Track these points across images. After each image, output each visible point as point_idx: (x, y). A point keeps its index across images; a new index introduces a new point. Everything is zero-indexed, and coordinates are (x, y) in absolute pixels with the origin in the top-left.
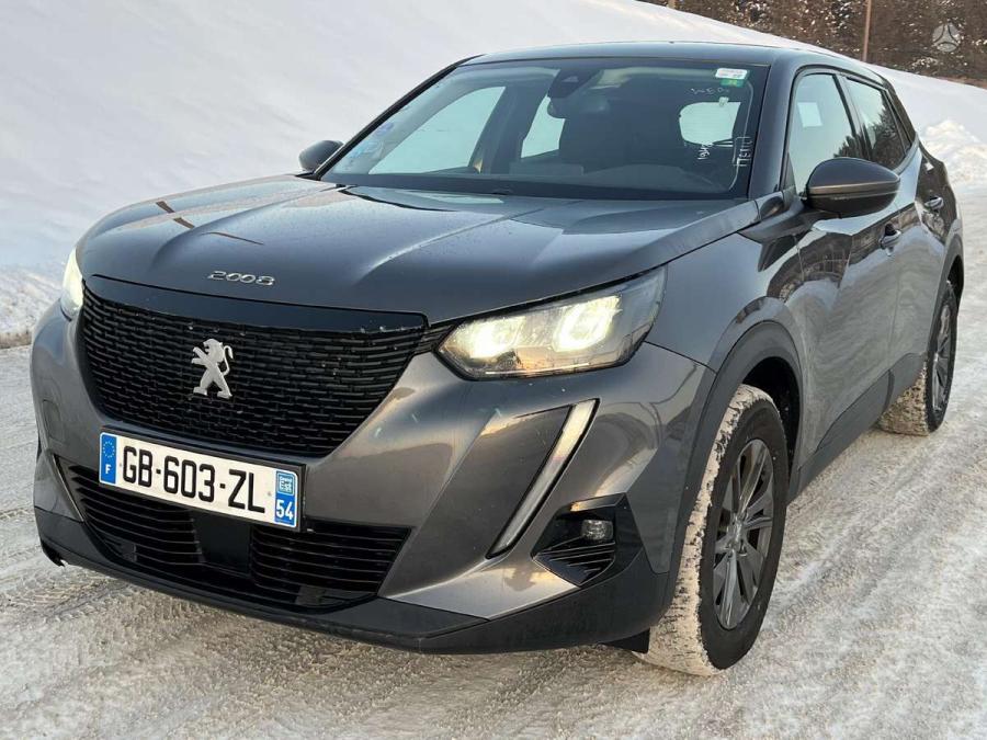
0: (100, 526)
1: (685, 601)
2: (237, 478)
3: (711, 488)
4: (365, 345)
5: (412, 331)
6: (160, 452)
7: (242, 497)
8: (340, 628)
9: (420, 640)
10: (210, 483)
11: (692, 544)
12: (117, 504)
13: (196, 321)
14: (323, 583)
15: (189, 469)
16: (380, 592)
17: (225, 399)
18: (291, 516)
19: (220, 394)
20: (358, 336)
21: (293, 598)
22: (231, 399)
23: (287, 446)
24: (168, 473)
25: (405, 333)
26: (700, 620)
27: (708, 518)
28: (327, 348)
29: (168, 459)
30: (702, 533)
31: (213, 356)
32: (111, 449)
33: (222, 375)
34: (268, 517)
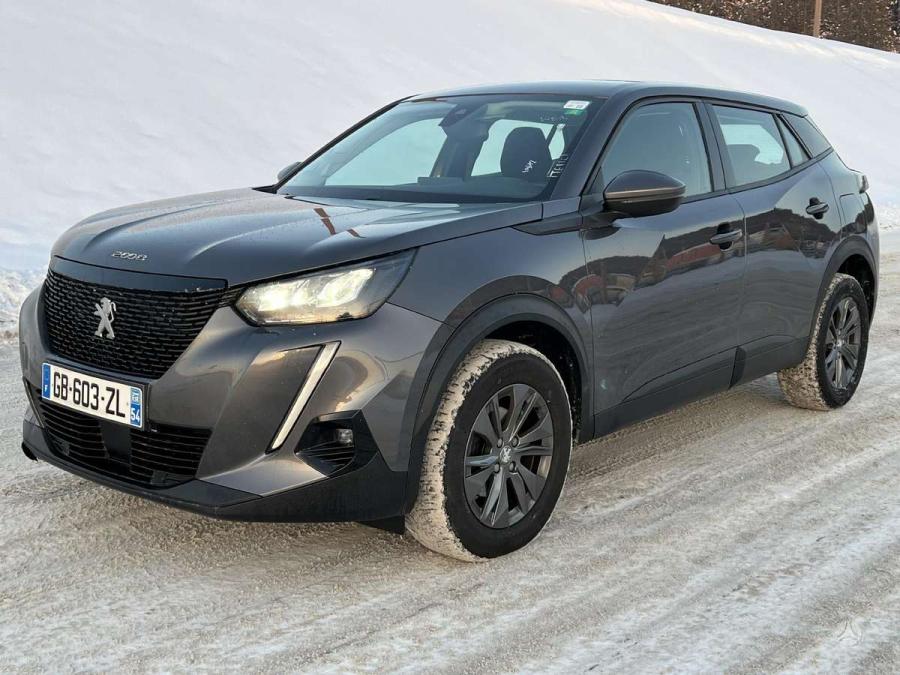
0: (52, 431)
1: (433, 497)
2: (111, 393)
3: (455, 414)
4: (188, 301)
5: (218, 291)
6: (72, 375)
7: (113, 407)
8: (171, 500)
9: (216, 508)
10: (96, 397)
11: (437, 455)
12: (58, 415)
13: (98, 286)
14: (165, 469)
15: (86, 387)
16: (196, 476)
17: (111, 340)
18: (138, 419)
19: (108, 336)
20: (184, 294)
21: (148, 480)
22: (114, 339)
23: (142, 372)
24: (75, 390)
25: (212, 292)
26: (447, 512)
27: (450, 436)
28: (166, 303)
29: (76, 380)
30: (446, 447)
31: (106, 308)
32: (48, 374)
33: (109, 322)
34: (126, 421)
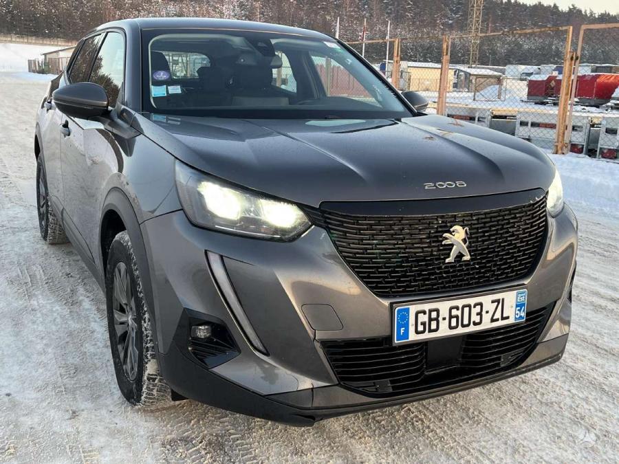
2: (495, 304)
7: (498, 315)
10: (480, 313)
15: (465, 309)
16: (539, 340)
17: (468, 261)
18: (523, 315)
19: (463, 259)
24: (451, 317)
28: (517, 215)
29: (451, 308)
31: (458, 236)
32: (404, 317)
33: (465, 246)
34: (510, 321)
